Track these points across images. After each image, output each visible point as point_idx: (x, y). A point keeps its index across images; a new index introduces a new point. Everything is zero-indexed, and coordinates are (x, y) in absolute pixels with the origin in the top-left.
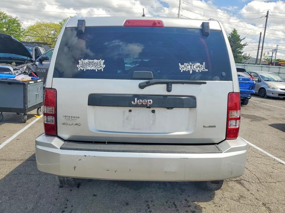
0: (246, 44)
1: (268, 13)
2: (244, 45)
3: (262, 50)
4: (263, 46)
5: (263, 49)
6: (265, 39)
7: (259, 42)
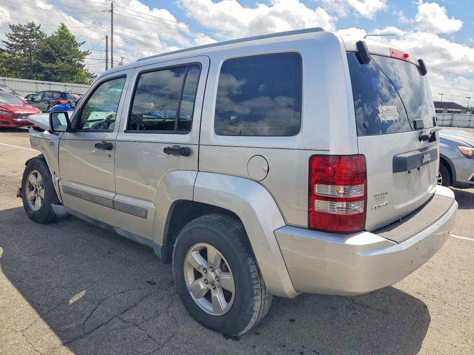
0: (88, 51)
1: (112, 6)
2: (86, 54)
3: (112, 63)
4: (112, 58)
5: (114, 62)
6: (113, 47)
7: (107, 51)
